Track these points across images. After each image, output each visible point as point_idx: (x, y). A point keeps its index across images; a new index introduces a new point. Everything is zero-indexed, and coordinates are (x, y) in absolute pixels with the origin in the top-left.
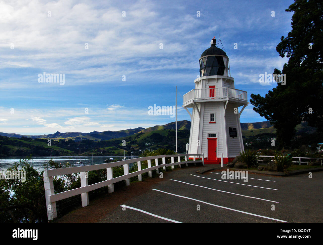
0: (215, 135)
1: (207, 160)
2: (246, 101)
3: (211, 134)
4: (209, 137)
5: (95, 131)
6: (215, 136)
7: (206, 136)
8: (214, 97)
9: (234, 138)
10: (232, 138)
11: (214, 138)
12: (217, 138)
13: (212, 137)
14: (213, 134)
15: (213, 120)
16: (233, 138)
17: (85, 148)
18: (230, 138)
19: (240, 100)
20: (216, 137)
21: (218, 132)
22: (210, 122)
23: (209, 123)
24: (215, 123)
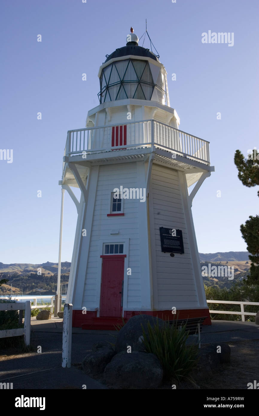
0: (122, 246)
1: (98, 316)
2: (206, 164)
3: (112, 246)
4: (107, 252)
5: (48, 262)
6: (121, 251)
7: (99, 251)
8: (123, 146)
9: (176, 255)
10: (168, 254)
11: (119, 254)
12: (125, 256)
13: (113, 253)
14: (117, 246)
15: (119, 209)
16: (172, 255)
17: (33, 284)
18: (163, 254)
19: (188, 157)
20: (124, 254)
21: (130, 239)
22: (109, 213)
23: (108, 215)
24: (123, 215)
